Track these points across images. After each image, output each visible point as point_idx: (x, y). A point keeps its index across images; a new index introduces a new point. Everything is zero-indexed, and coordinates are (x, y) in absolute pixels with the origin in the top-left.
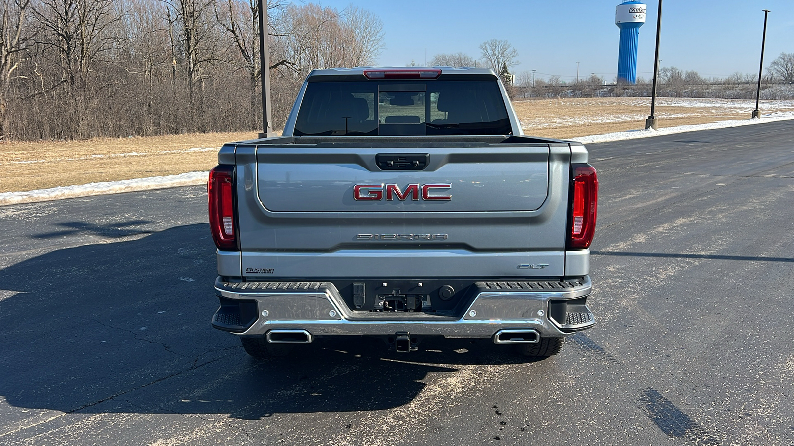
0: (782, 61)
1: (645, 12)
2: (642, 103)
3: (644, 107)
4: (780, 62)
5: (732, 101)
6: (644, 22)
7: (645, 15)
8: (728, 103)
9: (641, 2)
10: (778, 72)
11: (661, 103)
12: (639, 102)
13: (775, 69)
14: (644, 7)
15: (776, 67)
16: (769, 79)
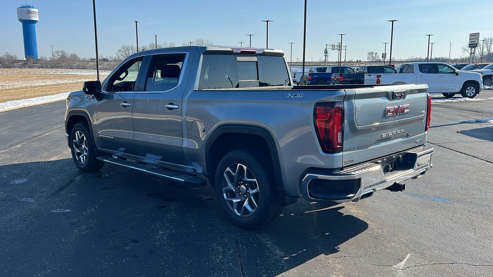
0: (123, 49)
1: (38, 14)
2: (50, 73)
3: (52, 75)
4: (122, 50)
5: (104, 71)
6: (38, 20)
7: (38, 16)
8: (103, 72)
9: (34, 7)
10: (122, 55)
11: (62, 73)
12: (48, 72)
13: (120, 53)
14: (36, 10)
15: (120, 52)
16: (118, 59)
